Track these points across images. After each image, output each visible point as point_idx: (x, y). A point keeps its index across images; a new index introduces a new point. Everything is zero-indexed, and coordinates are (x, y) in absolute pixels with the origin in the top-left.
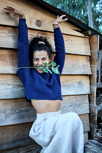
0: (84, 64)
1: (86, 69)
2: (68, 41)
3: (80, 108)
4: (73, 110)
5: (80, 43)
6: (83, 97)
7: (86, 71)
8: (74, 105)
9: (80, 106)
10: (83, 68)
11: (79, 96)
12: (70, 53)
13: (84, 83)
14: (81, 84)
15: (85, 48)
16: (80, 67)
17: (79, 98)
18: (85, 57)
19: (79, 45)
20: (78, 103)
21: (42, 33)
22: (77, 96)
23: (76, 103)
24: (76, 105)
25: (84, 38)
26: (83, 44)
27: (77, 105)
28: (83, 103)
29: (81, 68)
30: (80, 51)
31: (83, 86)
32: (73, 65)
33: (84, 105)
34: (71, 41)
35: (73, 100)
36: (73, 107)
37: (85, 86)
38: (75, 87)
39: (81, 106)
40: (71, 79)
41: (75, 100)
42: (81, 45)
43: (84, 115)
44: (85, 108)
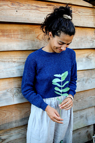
0: (92, 37)
1: (94, 43)
2: (76, 12)
3: (87, 83)
4: (81, 85)
5: (88, 14)
6: (91, 71)
7: (94, 44)
8: (81, 80)
9: (87, 81)
10: (91, 42)
11: (87, 71)
12: (78, 25)
13: (92, 58)
14: (89, 58)
15: (94, 20)
16: (88, 40)
17: (86, 73)
18: (93, 29)
19: (87, 16)
20: (86, 78)
21: (48, 4)
22: (85, 71)
23: (84, 78)
24: (83, 80)
25: (92, 9)
26: (92, 15)
27: (85, 80)
28: (91, 78)
29: (90, 42)
30: (88, 23)
31: (91, 61)
32: (81, 39)
33: (92, 80)
34: (79, 12)
35: (80, 76)
36: (81, 82)
37: (93, 60)
38: (83, 62)
39: (89, 81)
40: (79, 54)
41: (83, 76)
42: (90, 16)
43: (92, 90)
44: (92, 83)
